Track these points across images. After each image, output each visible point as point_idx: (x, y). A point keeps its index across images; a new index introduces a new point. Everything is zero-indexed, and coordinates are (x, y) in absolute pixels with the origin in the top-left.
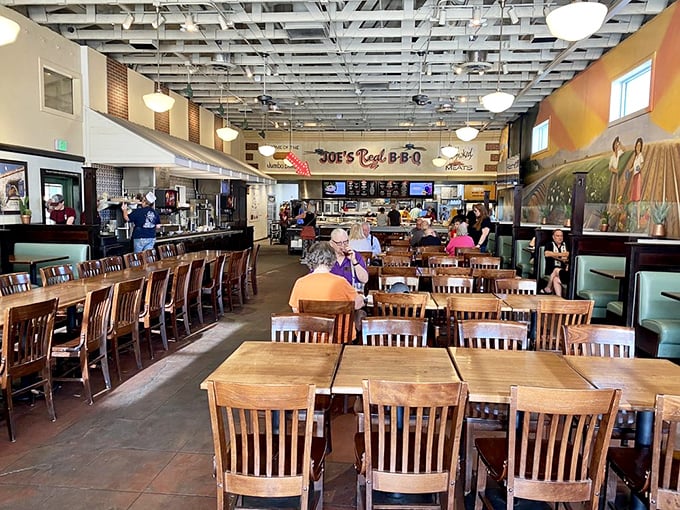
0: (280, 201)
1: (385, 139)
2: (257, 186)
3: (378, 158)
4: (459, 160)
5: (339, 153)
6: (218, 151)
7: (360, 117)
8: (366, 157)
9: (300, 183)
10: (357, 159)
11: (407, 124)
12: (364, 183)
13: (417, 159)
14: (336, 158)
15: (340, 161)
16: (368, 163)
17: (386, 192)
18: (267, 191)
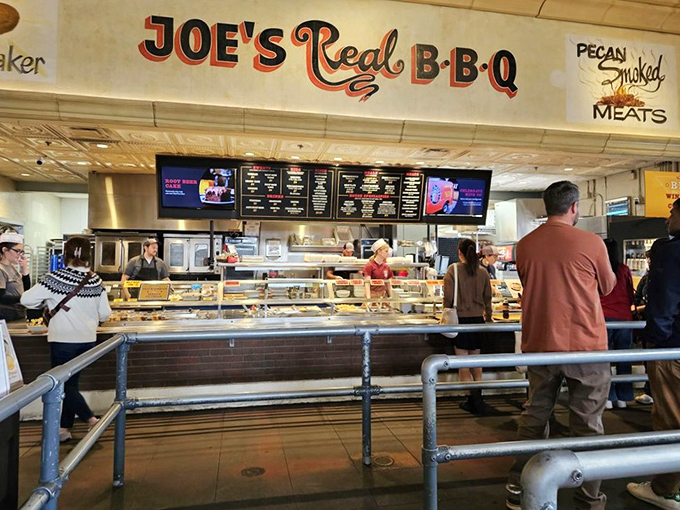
4: (629, 90)
5: (223, 28)
8: (332, 51)
10: (297, 55)
12: (295, 174)
15: (227, 58)
16: (342, 74)
17: (359, 205)
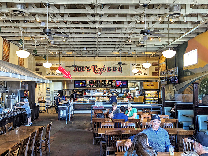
0: (52, 90)
1: (105, 60)
2: (41, 84)
3: (102, 70)
4: (140, 70)
5: (83, 67)
6: (20, 66)
7: (95, 49)
8: (96, 69)
9: (63, 81)
10: (92, 70)
11: (117, 53)
12: (94, 81)
13: (120, 70)
14: (81, 69)
15: (83, 71)
16: (97, 72)
17: (105, 85)
18: (46, 85)
